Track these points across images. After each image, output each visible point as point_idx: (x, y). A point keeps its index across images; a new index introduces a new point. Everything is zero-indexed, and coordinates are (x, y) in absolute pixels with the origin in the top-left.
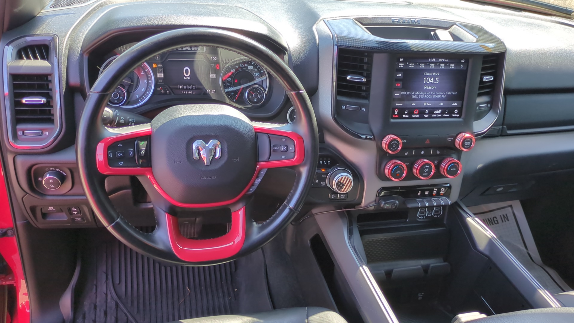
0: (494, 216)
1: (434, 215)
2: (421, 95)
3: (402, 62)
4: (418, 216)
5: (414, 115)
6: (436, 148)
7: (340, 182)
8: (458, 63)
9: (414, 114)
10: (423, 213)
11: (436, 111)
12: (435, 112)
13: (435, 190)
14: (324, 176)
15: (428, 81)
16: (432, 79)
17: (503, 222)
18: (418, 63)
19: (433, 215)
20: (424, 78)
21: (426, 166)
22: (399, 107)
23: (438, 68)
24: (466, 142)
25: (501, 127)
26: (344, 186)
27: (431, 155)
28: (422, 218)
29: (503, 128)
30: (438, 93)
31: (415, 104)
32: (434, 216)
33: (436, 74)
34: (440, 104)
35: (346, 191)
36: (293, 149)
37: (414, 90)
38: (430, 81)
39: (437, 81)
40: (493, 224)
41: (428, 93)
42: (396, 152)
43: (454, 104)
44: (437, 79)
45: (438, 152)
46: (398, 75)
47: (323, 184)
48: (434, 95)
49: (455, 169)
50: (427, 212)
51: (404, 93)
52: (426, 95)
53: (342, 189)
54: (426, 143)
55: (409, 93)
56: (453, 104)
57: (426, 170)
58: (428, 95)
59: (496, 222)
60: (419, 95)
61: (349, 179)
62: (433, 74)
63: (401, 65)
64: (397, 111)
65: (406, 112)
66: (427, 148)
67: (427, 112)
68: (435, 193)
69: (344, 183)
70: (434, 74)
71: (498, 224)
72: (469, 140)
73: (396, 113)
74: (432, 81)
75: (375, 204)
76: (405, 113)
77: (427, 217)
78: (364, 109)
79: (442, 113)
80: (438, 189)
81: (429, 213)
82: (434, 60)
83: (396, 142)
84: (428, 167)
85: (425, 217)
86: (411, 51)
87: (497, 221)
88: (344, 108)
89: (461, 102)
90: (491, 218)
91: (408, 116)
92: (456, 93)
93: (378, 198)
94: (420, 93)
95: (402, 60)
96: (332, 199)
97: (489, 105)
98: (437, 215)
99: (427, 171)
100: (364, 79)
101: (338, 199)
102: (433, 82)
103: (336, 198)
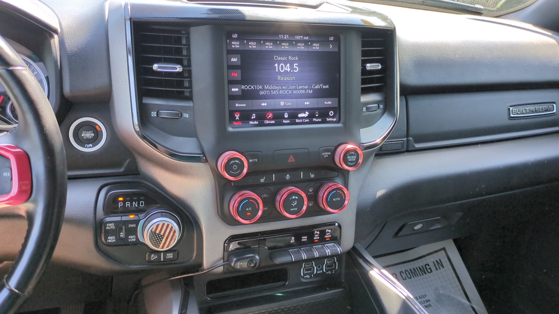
0: (426, 263)
1: (327, 271)
2: (274, 90)
3: (235, 39)
4: (302, 275)
5: (267, 121)
6: (308, 169)
7: (155, 233)
8: (324, 41)
9: (267, 119)
10: (310, 270)
11: (300, 113)
12: (300, 115)
13: (317, 234)
14: (132, 226)
15: (282, 69)
16: (288, 65)
17: (437, 270)
18: (262, 42)
19: (324, 271)
20: (275, 64)
21: (294, 197)
22: (241, 109)
23: (295, 49)
24: (350, 157)
25: (406, 139)
26: (163, 238)
27: (303, 181)
28: (308, 276)
29: (408, 140)
30: (300, 87)
31: (266, 104)
32: (327, 273)
33: (294, 59)
34: (306, 103)
35: (168, 247)
36: (9, 174)
37: (263, 84)
38: (286, 69)
39: (296, 69)
40: (426, 274)
41: (284, 87)
42: (239, 178)
43: (328, 103)
44: (296, 66)
45: (312, 176)
46: (232, 60)
47: (132, 238)
48: (294, 89)
49: (339, 199)
50: (315, 268)
51: (246, 87)
52: (283, 90)
53: (160, 243)
54: (289, 161)
55: (254, 87)
56: (325, 103)
57: (293, 203)
58: (284, 89)
59: (429, 271)
60: (270, 90)
61: (170, 227)
62: (288, 59)
63: (236, 45)
64: (239, 115)
65: (254, 116)
66: (294, 170)
67: (286, 116)
68: (316, 237)
69: (162, 234)
70: (290, 58)
71: (431, 273)
72: (353, 153)
73: (237, 118)
74: (287, 68)
75: (224, 262)
76: (252, 118)
77: (317, 275)
78: (186, 115)
79: (311, 116)
80: (320, 231)
81: (319, 269)
82: (286, 37)
83: (237, 161)
84: (297, 198)
85: (314, 275)
86: (246, 20)
87: (430, 269)
88: (155, 116)
89: (337, 99)
90: (422, 266)
91: (257, 123)
92: (327, 87)
93: (226, 253)
94: (271, 87)
95: (235, 36)
96: (152, 262)
97: (381, 106)
98: (331, 270)
99: (296, 204)
100: (179, 67)
101: (162, 260)
102: (290, 71)
103: (158, 261)
